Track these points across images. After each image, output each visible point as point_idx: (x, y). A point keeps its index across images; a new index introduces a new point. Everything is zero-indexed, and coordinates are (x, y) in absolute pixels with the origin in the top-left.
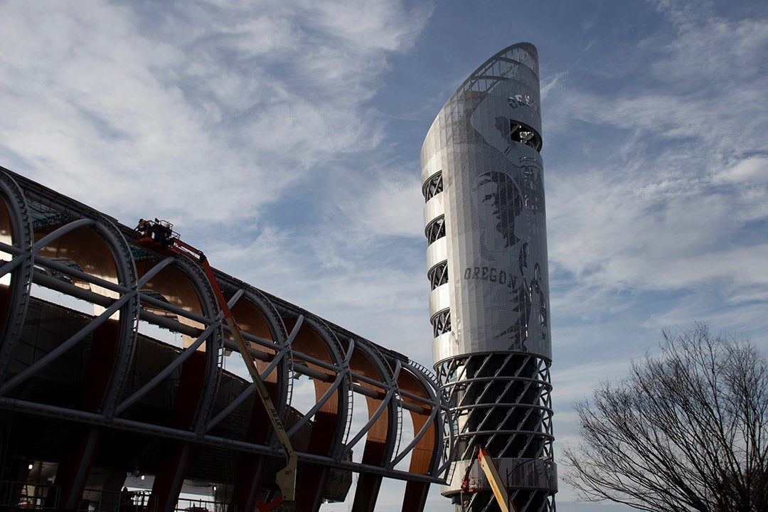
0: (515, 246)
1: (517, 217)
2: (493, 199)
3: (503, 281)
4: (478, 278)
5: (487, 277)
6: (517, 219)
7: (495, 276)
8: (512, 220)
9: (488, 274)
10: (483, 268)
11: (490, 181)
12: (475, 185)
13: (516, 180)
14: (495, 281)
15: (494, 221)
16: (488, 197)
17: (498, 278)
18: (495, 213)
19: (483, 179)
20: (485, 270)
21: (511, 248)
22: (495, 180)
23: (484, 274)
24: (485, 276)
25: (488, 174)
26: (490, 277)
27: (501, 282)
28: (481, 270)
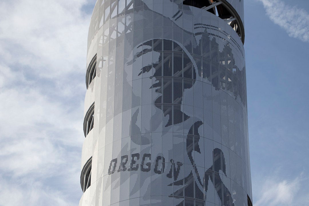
0: (182, 124)
1: (187, 90)
2: (153, 71)
3: (160, 168)
4: (124, 170)
5: (137, 166)
6: (186, 93)
7: (149, 164)
8: (179, 94)
9: (139, 162)
10: (133, 156)
11: (150, 50)
12: (131, 58)
13: (189, 47)
14: (147, 170)
15: (153, 95)
16: (146, 69)
17: (153, 167)
18: (155, 86)
19: (141, 49)
20: (135, 158)
21: (175, 127)
22: (157, 49)
23: (133, 162)
24: (134, 166)
25: (149, 43)
26: (142, 166)
27: (156, 171)
28: (130, 158)
